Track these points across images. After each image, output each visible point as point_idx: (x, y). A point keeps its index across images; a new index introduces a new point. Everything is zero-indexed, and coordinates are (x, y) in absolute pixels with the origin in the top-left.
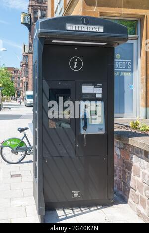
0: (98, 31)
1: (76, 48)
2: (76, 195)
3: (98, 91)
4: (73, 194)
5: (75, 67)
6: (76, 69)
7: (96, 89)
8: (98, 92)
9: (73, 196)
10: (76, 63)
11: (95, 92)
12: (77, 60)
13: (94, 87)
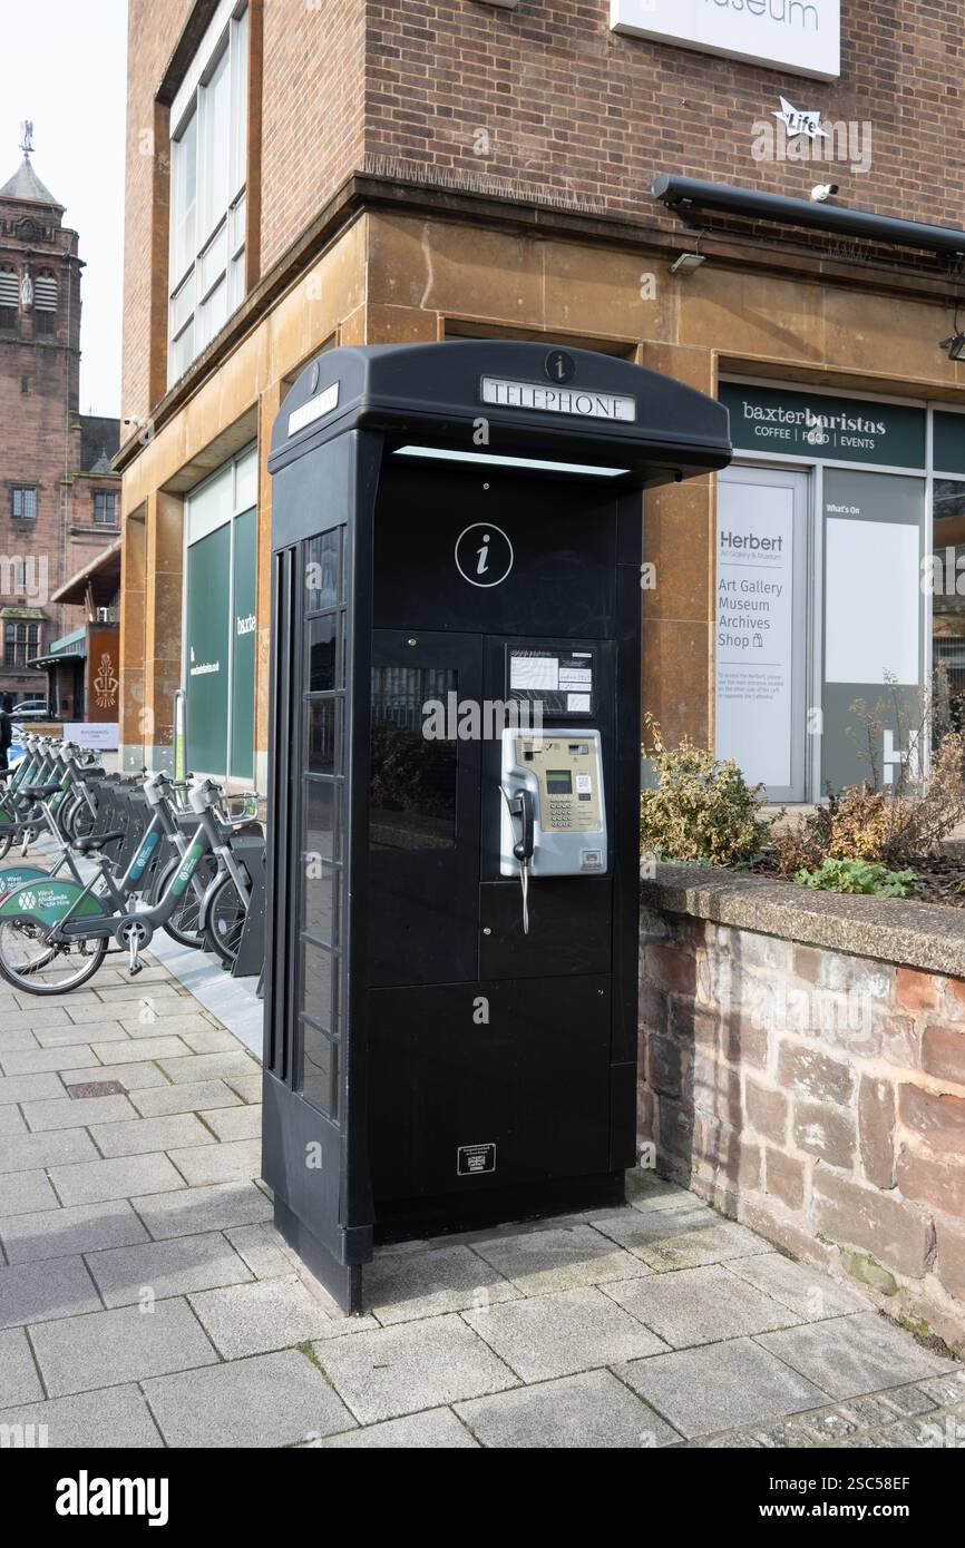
0: (611, 416)
1: (486, 486)
2: (477, 1164)
3: (576, 684)
4: (464, 1157)
5: (481, 569)
6: (482, 578)
7: (567, 672)
8: (575, 687)
9: (465, 1168)
10: (484, 551)
11: (563, 687)
12: (486, 538)
13: (561, 665)
